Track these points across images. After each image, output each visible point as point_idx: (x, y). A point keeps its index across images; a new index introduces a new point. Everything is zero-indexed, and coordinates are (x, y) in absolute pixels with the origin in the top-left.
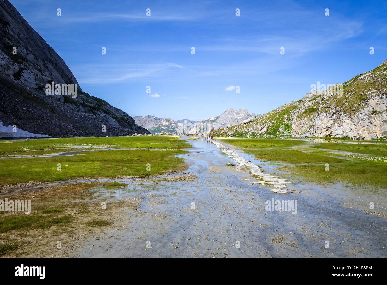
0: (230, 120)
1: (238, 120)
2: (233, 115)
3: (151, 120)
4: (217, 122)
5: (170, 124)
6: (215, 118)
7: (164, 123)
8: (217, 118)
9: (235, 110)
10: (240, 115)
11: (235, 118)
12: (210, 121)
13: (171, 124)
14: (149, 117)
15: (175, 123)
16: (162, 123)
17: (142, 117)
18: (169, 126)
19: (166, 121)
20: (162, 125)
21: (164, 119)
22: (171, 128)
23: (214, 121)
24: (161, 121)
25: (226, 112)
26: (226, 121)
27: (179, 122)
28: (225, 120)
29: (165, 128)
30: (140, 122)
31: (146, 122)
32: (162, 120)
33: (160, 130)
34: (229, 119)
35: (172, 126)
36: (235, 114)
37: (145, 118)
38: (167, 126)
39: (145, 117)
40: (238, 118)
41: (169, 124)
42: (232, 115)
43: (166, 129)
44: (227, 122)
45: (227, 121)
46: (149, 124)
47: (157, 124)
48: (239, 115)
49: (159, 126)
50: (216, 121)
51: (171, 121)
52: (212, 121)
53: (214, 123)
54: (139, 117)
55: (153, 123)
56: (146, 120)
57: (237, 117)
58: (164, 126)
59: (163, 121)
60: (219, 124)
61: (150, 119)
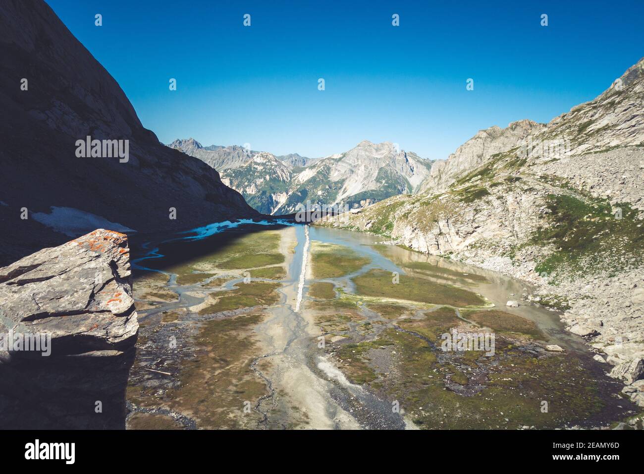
0: (365, 159)
1: (378, 161)
2: (371, 152)
3: (238, 153)
4: (344, 162)
5: (269, 162)
6: (342, 156)
7: (259, 160)
8: (344, 155)
9: (374, 144)
10: (382, 152)
11: (374, 156)
12: (333, 159)
13: (271, 162)
14: (234, 148)
15: (276, 161)
16: (255, 160)
17: (223, 147)
18: (267, 165)
19: (263, 157)
20: (256, 163)
21: (258, 153)
22: (270, 169)
23: (340, 159)
24: (254, 156)
25: (358, 146)
26: (358, 161)
27: (282, 158)
28: (358, 159)
29: (260, 168)
30: (220, 156)
31: (229, 157)
32: (257, 155)
33: (251, 170)
34: (364, 157)
35: (272, 165)
36: (374, 151)
37: (228, 151)
38: (263, 164)
39: (228, 148)
40: (379, 157)
41: (266, 162)
42: (369, 152)
43: (262, 170)
44: (360, 163)
45: (360, 161)
46: (234, 161)
47: (247, 162)
48: (380, 153)
49: (250, 166)
50: (342, 160)
51: (270, 156)
52: (337, 159)
53: (340, 163)
54: (219, 147)
55: (241, 158)
56: (229, 154)
57: (376, 155)
58: (259, 164)
59: (258, 157)
60: (346, 165)
61: (236, 153)
